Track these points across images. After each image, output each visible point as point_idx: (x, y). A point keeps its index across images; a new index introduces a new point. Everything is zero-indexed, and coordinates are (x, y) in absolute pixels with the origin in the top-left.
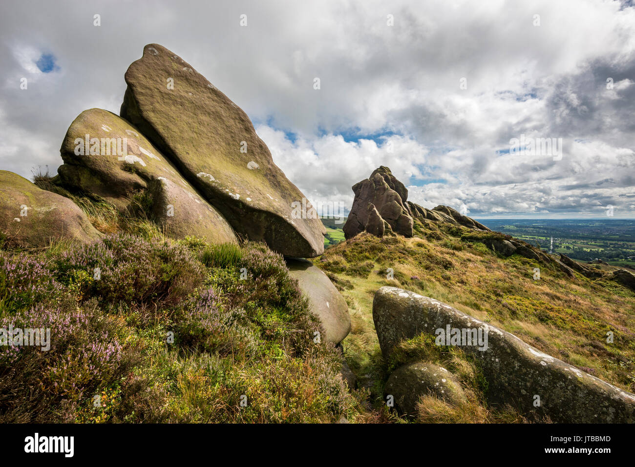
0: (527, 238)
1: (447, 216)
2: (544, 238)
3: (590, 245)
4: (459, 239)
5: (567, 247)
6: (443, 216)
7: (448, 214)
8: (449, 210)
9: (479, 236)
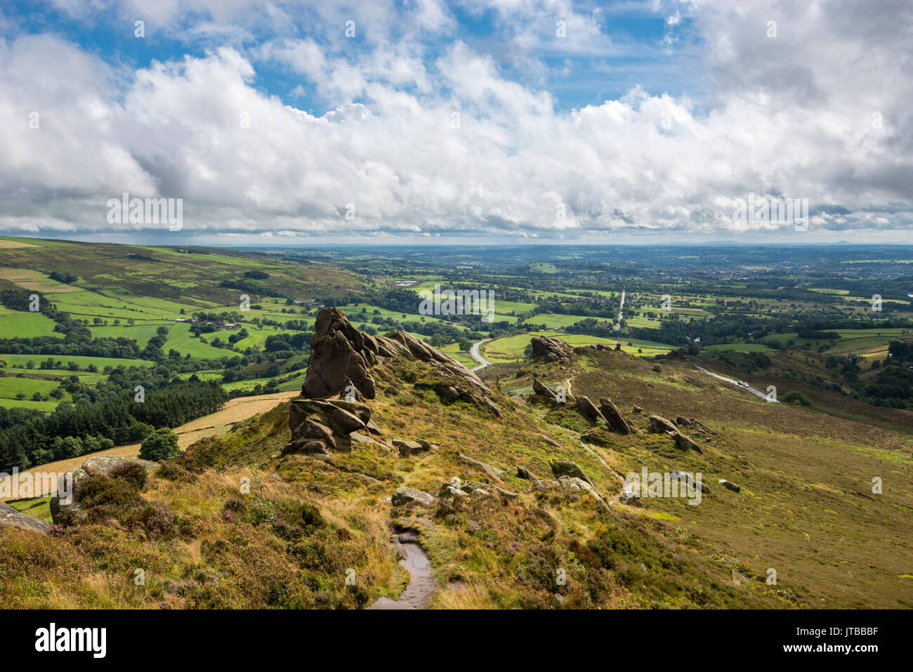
0: (574, 294)
1: (401, 346)
2: (608, 294)
3: (694, 307)
4: (413, 385)
5: (649, 313)
6: (397, 346)
7: (403, 343)
8: (403, 337)
9: (430, 383)
